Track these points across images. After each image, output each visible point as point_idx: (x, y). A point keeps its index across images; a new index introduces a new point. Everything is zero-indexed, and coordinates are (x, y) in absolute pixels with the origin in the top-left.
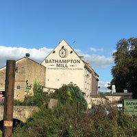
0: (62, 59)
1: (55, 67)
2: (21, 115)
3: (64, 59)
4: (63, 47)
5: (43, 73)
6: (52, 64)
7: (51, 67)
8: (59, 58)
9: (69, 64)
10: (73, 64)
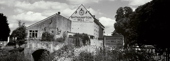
0: (81, 16)
1: (77, 21)
2: (48, 47)
3: (82, 16)
4: (82, 9)
5: (69, 24)
6: (75, 19)
7: (75, 21)
8: (79, 16)
9: (85, 19)
10: (87, 19)
